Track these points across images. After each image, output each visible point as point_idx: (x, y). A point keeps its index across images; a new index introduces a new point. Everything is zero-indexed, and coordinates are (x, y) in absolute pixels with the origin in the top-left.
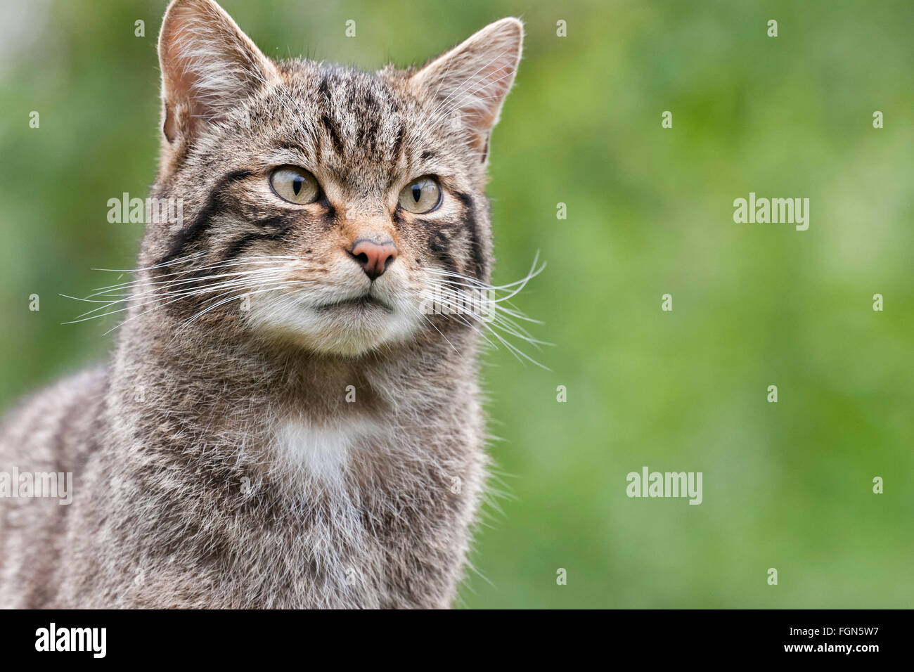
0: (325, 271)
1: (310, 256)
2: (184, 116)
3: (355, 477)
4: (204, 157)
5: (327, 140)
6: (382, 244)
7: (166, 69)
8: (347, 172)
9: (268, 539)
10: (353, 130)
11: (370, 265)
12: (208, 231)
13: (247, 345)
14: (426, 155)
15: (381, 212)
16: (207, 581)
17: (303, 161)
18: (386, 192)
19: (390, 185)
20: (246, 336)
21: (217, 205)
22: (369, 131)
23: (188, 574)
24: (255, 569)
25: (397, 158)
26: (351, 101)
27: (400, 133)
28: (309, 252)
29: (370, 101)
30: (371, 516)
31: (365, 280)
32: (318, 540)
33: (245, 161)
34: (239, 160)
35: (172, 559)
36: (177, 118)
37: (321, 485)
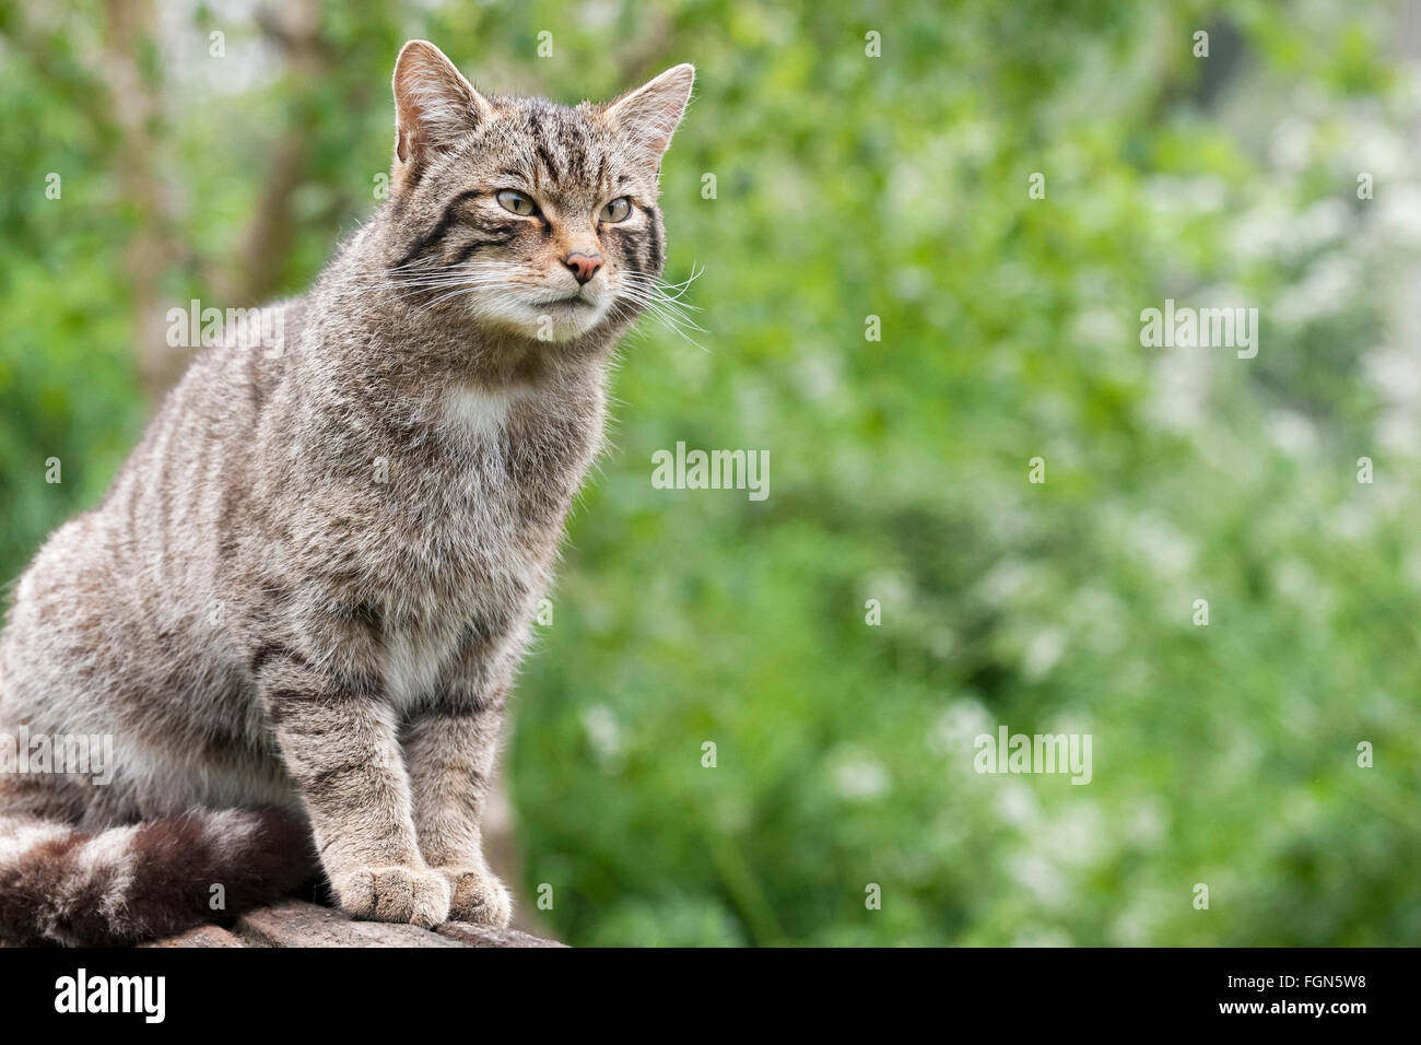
0: (543, 276)
1: (530, 263)
2: (414, 140)
3: (510, 436)
4: (435, 180)
5: (543, 169)
6: (591, 257)
7: (399, 102)
8: (561, 196)
9: (427, 475)
10: (565, 161)
11: (580, 273)
12: (444, 239)
13: (468, 329)
14: (621, 179)
15: (588, 228)
16: (376, 500)
17: (524, 187)
18: (591, 211)
19: (595, 206)
20: (468, 323)
21: (451, 218)
22: (579, 160)
23: (362, 493)
24: (415, 496)
25: (601, 184)
26: (560, 134)
27: (603, 162)
28: (530, 260)
29: (576, 134)
30: (515, 464)
31: (577, 285)
32: (470, 483)
33: (476, 183)
34: (471, 183)
35: (351, 480)
36: (408, 142)
37: (479, 438)
